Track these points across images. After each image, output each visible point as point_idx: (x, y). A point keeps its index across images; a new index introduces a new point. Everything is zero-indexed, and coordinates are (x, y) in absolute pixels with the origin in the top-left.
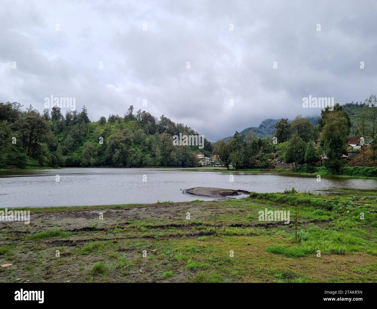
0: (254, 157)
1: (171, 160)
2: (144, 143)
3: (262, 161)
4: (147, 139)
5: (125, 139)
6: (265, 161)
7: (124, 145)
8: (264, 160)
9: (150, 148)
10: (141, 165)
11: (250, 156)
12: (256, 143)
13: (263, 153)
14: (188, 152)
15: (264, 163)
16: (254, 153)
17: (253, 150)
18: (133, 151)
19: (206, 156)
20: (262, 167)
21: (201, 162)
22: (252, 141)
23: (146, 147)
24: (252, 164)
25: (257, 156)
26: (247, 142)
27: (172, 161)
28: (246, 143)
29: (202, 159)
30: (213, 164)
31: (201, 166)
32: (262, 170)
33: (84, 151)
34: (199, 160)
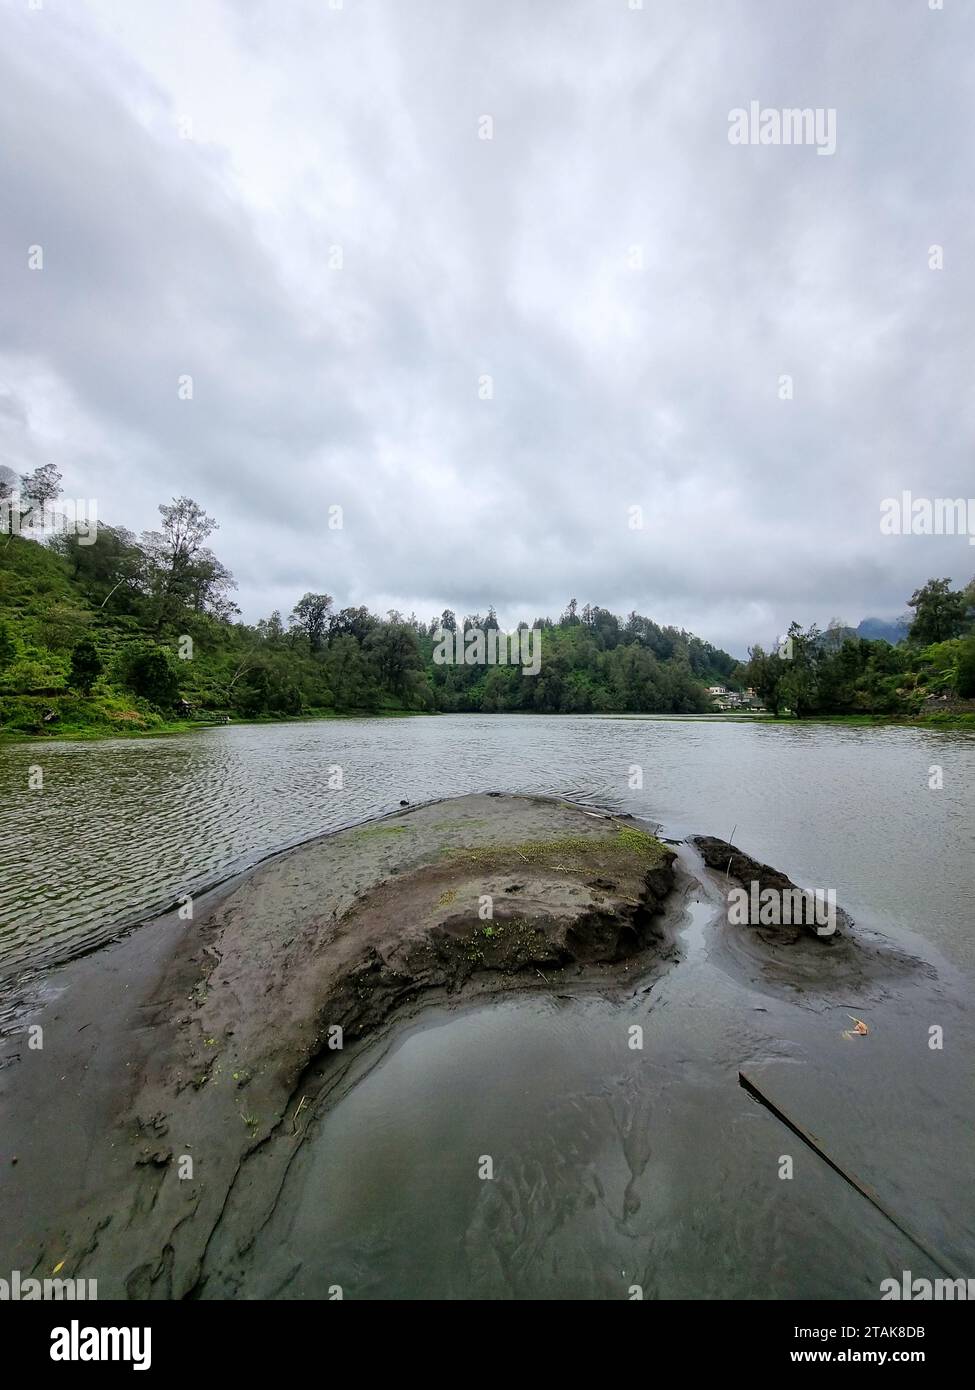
0: (849, 686)
1: (649, 699)
2: (595, 666)
3: (874, 694)
4: (601, 659)
5: (555, 659)
6: (885, 694)
7: (553, 670)
8: (882, 692)
9: (606, 676)
10: (587, 708)
11: (839, 684)
12: (853, 649)
13: (878, 674)
14: (686, 682)
15: (883, 700)
16: (850, 675)
17: (846, 665)
18: (570, 683)
19: (730, 689)
20: (877, 711)
21: (717, 702)
22: (842, 644)
23: (600, 674)
24: (843, 703)
25: (860, 680)
26: (826, 649)
27: (651, 699)
28: (822, 649)
29: (720, 696)
30: (745, 706)
31: (719, 711)
32: (878, 719)
33: (487, 684)
34: (715, 697)
